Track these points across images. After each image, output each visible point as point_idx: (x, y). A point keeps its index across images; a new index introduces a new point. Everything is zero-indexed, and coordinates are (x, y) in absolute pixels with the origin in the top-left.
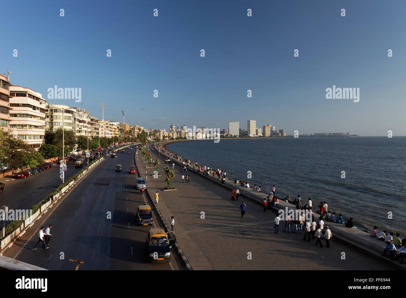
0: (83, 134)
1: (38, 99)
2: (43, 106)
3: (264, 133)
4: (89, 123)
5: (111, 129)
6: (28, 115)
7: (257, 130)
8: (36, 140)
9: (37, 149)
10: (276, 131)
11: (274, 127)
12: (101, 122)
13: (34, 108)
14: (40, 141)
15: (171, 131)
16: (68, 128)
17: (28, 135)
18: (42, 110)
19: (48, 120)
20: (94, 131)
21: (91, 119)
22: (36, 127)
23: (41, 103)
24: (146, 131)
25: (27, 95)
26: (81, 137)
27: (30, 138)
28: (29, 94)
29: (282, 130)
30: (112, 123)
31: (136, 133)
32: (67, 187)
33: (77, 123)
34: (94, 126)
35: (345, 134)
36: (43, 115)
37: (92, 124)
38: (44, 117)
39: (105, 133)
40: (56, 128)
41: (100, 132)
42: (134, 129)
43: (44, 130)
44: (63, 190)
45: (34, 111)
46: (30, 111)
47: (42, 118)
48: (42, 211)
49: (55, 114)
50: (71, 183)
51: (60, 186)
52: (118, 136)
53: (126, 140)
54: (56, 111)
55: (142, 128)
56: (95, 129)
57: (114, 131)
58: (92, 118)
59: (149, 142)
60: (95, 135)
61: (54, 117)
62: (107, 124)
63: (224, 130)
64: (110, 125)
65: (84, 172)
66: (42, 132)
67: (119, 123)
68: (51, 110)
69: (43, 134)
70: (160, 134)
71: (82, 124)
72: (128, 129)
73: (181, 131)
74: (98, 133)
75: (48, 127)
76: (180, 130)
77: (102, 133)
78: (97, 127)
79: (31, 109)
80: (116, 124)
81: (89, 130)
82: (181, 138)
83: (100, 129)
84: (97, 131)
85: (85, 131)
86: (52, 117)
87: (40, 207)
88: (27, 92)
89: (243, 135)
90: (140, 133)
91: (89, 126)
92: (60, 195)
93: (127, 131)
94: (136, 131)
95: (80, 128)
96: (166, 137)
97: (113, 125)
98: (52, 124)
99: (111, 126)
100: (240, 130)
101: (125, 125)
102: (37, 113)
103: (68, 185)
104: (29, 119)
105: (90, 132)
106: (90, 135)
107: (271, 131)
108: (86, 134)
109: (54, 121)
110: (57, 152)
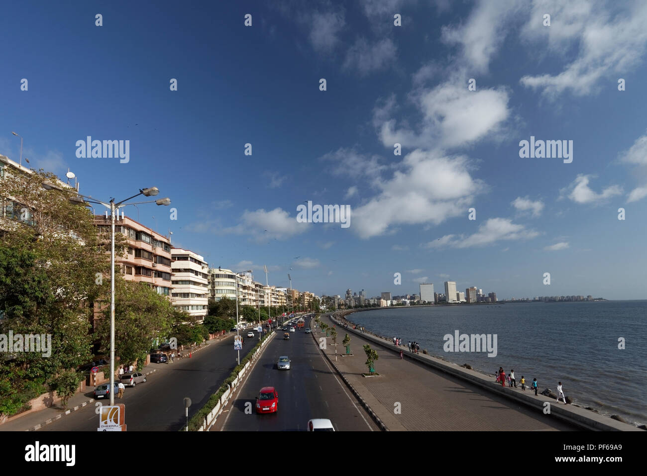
0: (247, 303)
1: (200, 263)
2: (205, 271)
3: (467, 298)
4: (253, 290)
5: (278, 297)
6: (189, 282)
7: (458, 295)
8: (199, 311)
9: (201, 322)
10: (484, 295)
11: (481, 290)
12: (266, 288)
13: (196, 273)
14: (204, 312)
15: (348, 297)
16: (231, 296)
17: (190, 305)
18: (205, 276)
19: (210, 287)
20: (260, 299)
21: (255, 285)
22: (199, 295)
23: (203, 268)
24: (317, 297)
25: (189, 258)
26: (246, 307)
27: (192, 309)
28: (191, 257)
29: (493, 293)
30: (278, 289)
31: (306, 300)
32: (244, 370)
33: (241, 290)
34: (259, 294)
35: (585, 297)
36: (205, 281)
37: (256, 291)
38: (207, 283)
39: (271, 301)
40: (219, 296)
41: (266, 300)
42: (303, 295)
43: (207, 299)
44: (241, 374)
45: (196, 276)
46: (192, 277)
47: (205, 285)
48: (222, 403)
49: (217, 280)
50: (247, 365)
51: (236, 369)
52: (285, 304)
53: (296, 309)
54: (218, 276)
55: (313, 295)
56: (261, 296)
57: (281, 299)
58: (256, 283)
59: (323, 312)
60: (260, 304)
61: (216, 283)
62: (272, 290)
63: (414, 295)
64: (276, 291)
65: (258, 350)
66: (205, 301)
67: (286, 289)
68: (213, 275)
69: (206, 303)
70: (334, 302)
71: (246, 291)
72: (296, 295)
73: (360, 297)
74: (263, 302)
75: (210, 295)
76: (358, 296)
77: (268, 302)
78: (262, 294)
79: (193, 275)
80: (283, 290)
81: (254, 298)
82: (361, 306)
83: (266, 296)
84: (262, 299)
85: (251, 300)
86: (213, 283)
87: (220, 398)
88: (189, 255)
89: (440, 301)
90: (311, 301)
91: (254, 293)
92: (238, 381)
93: (296, 299)
94: (306, 298)
95: (244, 297)
96: (342, 305)
97: (279, 291)
98: (214, 291)
99: (277, 293)
100: (435, 295)
101: (293, 292)
102: (199, 279)
103: (244, 368)
104: (191, 286)
105: (255, 301)
106: (254, 304)
107: (477, 295)
108: (250, 303)
109: (216, 288)
110: (222, 325)
